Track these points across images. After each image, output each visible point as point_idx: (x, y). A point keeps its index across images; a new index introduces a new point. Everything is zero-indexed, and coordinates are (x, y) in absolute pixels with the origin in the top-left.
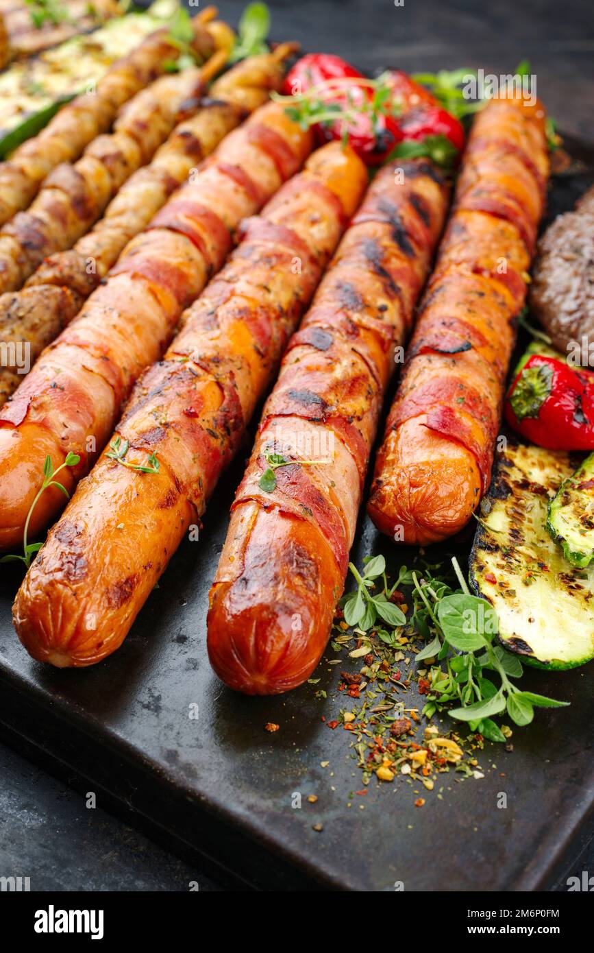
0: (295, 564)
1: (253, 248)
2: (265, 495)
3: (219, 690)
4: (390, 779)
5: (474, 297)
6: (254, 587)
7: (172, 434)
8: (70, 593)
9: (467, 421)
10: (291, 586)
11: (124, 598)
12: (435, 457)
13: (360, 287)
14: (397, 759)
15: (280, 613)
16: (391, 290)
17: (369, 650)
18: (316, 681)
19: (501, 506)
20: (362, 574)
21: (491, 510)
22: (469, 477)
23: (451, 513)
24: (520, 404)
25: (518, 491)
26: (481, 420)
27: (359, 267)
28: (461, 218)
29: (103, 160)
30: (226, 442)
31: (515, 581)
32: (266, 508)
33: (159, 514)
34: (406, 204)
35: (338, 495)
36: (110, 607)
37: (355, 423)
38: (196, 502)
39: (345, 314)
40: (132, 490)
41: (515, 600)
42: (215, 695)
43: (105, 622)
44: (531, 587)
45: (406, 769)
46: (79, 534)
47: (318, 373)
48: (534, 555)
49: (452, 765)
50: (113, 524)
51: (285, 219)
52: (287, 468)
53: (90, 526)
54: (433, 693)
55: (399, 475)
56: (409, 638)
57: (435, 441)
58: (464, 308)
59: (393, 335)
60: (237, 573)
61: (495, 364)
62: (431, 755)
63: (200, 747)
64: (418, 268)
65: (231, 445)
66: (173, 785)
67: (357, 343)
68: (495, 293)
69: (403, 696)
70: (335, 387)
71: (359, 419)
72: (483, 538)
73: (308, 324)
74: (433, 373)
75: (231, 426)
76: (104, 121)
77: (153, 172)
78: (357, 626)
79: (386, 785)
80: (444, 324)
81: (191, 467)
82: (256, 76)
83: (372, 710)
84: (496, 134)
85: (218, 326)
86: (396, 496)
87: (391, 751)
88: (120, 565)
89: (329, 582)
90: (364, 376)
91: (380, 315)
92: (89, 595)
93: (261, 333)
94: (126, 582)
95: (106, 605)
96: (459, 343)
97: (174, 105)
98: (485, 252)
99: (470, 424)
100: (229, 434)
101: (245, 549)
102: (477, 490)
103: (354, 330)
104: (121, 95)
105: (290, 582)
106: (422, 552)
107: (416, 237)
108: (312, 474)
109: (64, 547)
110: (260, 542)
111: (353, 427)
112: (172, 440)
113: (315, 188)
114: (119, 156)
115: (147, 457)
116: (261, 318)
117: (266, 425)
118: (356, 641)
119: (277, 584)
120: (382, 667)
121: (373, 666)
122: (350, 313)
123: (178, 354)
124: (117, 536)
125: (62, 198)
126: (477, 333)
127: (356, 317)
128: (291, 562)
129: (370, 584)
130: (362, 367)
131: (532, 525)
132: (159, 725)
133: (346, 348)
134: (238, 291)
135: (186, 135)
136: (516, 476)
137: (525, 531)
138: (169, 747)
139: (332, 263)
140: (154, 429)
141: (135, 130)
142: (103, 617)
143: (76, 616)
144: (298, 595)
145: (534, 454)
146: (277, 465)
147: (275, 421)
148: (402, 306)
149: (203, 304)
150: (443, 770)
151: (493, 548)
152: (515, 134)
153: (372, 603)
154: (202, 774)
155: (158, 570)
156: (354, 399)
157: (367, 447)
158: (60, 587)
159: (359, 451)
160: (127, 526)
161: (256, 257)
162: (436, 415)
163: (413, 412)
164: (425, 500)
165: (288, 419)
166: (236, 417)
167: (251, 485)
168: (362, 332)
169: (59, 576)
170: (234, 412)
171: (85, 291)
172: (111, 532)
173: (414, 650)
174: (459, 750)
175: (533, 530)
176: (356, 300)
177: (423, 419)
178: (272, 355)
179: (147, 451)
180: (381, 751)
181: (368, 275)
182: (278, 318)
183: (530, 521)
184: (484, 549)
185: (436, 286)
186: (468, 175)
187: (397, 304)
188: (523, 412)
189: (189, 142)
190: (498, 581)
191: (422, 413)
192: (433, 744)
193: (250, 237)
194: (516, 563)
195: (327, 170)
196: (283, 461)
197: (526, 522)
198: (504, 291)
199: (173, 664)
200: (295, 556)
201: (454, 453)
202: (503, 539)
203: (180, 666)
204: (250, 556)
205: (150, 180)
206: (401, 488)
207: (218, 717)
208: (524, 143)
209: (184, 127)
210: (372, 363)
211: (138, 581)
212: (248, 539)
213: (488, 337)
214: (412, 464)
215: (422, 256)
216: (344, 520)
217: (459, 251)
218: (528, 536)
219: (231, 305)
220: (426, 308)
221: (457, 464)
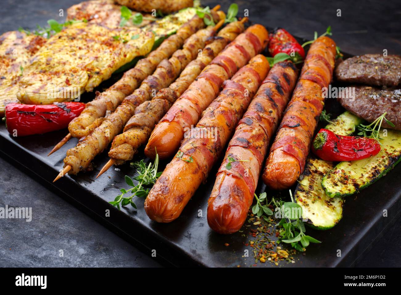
0: (236, 192)
1: (227, 91)
2: (228, 171)
3: (210, 233)
4: (264, 262)
5: (303, 109)
6: (223, 198)
7: (198, 150)
8: (163, 198)
9: (297, 150)
10: (234, 199)
11: (181, 201)
12: (285, 161)
13: (263, 105)
14: (267, 256)
15: (231, 207)
16: (274, 106)
17: (260, 223)
18: (242, 232)
19: (307, 177)
20: (259, 198)
21: (303, 179)
22: (296, 168)
23: (289, 179)
24: (316, 145)
25: (313, 174)
26: (302, 150)
27: (264, 98)
28: (301, 82)
29: (178, 57)
30: (215, 154)
31: (309, 202)
32: (228, 174)
33: (192, 175)
34: (282, 77)
35: (252, 171)
36: (176, 203)
37: (259, 149)
38: (205, 173)
39: (258, 113)
40: (184, 167)
41: (309, 207)
42: (208, 234)
43: (174, 208)
44: (314, 204)
45: (270, 259)
46: (166, 180)
47: (247, 133)
48: (316, 194)
49: (285, 258)
50: (178, 177)
51: (239, 81)
52: (235, 162)
53: (170, 178)
54: (280, 236)
55: (272, 166)
56: (274, 219)
57: (286, 156)
58: (299, 112)
59: (274, 121)
60: (218, 194)
61: (308, 131)
62: (278, 255)
63: (203, 249)
64: (285, 99)
65: (217, 155)
66: (194, 260)
67: (261, 123)
68: (310, 108)
69: (271, 237)
70: (252, 137)
71: (260, 148)
72: (299, 187)
73: (245, 117)
74: (287, 134)
75: (217, 149)
76: (179, 45)
77: (196, 62)
78: (256, 215)
79: (263, 264)
80: (291, 117)
81: (204, 161)
82: (234, 29)
83: (260, 241)
84: (316, 53)
85: (214, 116)
86: (271, 173)
87: (265, 253)
88: (180, 191)
89: (247, 199)
90: (263, 134)
91: (270, 114)
92: (169, 199)
93: (229, 119)
94: (181, 196)
95: (175, 202)
96: (296, 124)
97: (204, 39)
98: (308, 94)
99: (298, 150)
100: (217, 152)
101: (220, 187)
102: (299, 172)
103: (260, 119)
104: (185, 36)
105: (234, 197)
106: (280, 193)
107: (284, 88)
108: (243, 164)
109: (162, 184)
110: (225, 185)
111: (258, 150)
112: (197, 152)
113: (250, 70)
114: (184, 56)
115: (189, 157)
116: (229, 114)
117: (229, 149)
118: (256, 220)
119: (230, 198)
120: (264, 228)
121: (261, 228)
122: (259, 113)
123: (200, 125)
124: (179, 181)
125: (163, 70)
126: (303, 121)
127: (261, 114)
128: (235, 191)
129: (261, 201)
130: (262, 131)
131: (317, 185)
132: (190, 242)
133: (257, 124)
134: (222, 105)
135: (208, 49)
136: (313, 168)
137: (315, 186)
138: (193, 249)
139: (255, 96)
140: (192, 149)
141: (190, 47)
142: (174, 206)
143: (165, 205)
144: (237, 201)
145: (320, 162)
146: (232, 161)
147: (232, 147)
148: (278, 111)
149: (210, 109)
150: (282, 260)
151: (303, 191)
152: (323, 53)
153: (262, 208)
154: (203, 257)
155: (192, 194)
156: (259, 141)
157: (263, 157)
158: (160, 196)
159: (260, 158)
160: (182, 178)
161: (228, 93)
162: (286, 147)
163: (279, 146)
164: (281, 174)
165: (236, 147)
166: (219, 146)
167: (223, 168)
168: (263, 119)
169: (160, 193)
170: (219, 145)
171: (172, 101)
172: (176, 180)
173: (275, 223)
174: (287, 254)
175: (317, 186)
176: (262, 109)
177: (282, 148)
178: (232, 126)
179: (189, 156)
180: (262, 253)
181: (266, 101)
182: (235, 114)
183: (317, 183)
184: (299, 191)
185: (290, 105)
186: (305, 67)
187: (276, 111)
188: (317, 148)
189: (209, 51)
190: (303, 201)
191: (282, 146)
192: (279, 252)
193: (227, 86)
194: (310, 196)
195: (255, 64)
196: (234, 160)
197: (315, 184)
198: (313, 107)
199: (195, 224)
200: (236, 190)
201: (291, 160)
202: (307, 188)
203: (198, 225)
204: (222, 189)
205: (196, 64)
206: (273, 170)
207: (209, 241)
208: (326, 56)
209: (208, 46)
210: (266, 130)
211: (185, 196)
212: (221, 184)
213: (306, 123)
214: (277, 163)
215: (286, 95)
216: (253, 180)
217: (299, 93)
218: (315, 188)
219: (219, 109)
220: (286, 112)
221: (292, 163)
